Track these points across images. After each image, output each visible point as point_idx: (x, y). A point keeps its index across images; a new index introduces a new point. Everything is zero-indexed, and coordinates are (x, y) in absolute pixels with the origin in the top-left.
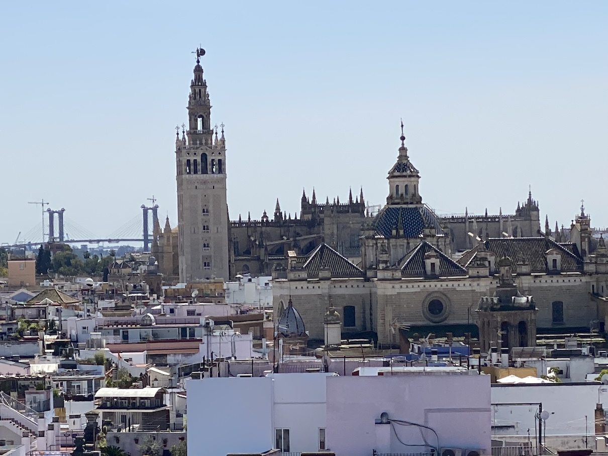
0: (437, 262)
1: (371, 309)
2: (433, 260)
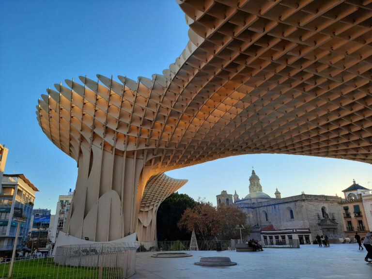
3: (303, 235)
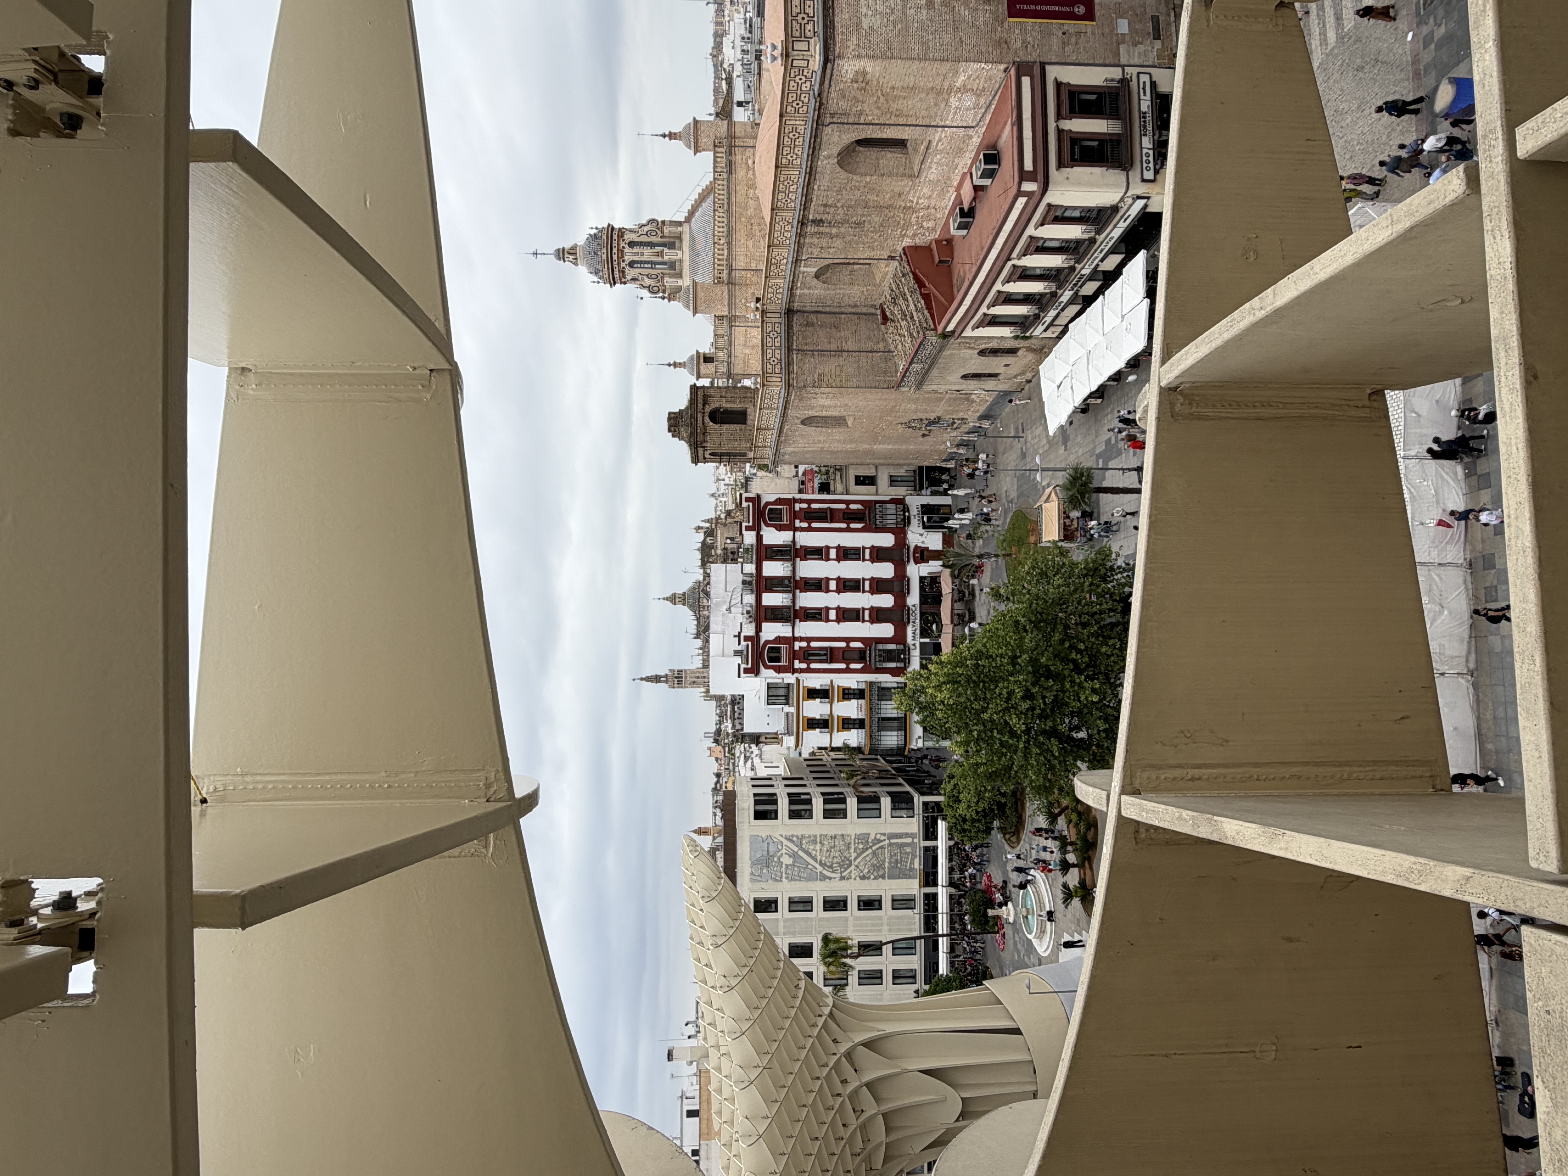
3: (1060, 132)
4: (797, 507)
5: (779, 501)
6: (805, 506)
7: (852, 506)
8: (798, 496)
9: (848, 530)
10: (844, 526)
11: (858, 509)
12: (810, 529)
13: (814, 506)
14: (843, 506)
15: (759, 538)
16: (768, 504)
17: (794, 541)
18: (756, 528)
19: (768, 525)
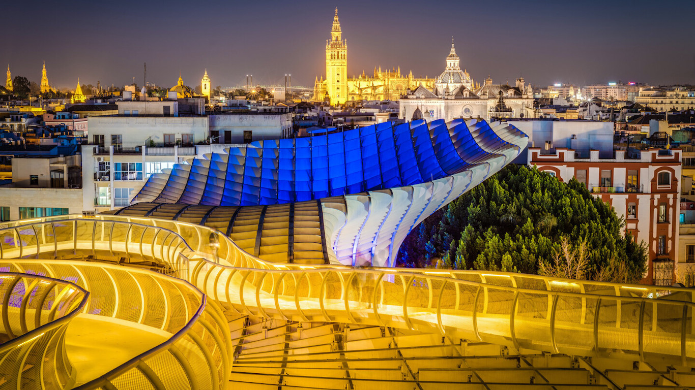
0: (468, 93)
1: (440, 111)
2: (466, 92)
4: (670, 196)
5: (675, 180)
6: (671, 203)
7: (670, 242)
8: (679, 196)
9: (651, 239)
10: (655, 236)
11: (668, 247)
12: (652, 207)
13: (671, 210)
14: (670, 235)
15: (646, 165)
16: (673, 171)
17: (642, 193)
18: (654, 162)
19: (656, 171)
